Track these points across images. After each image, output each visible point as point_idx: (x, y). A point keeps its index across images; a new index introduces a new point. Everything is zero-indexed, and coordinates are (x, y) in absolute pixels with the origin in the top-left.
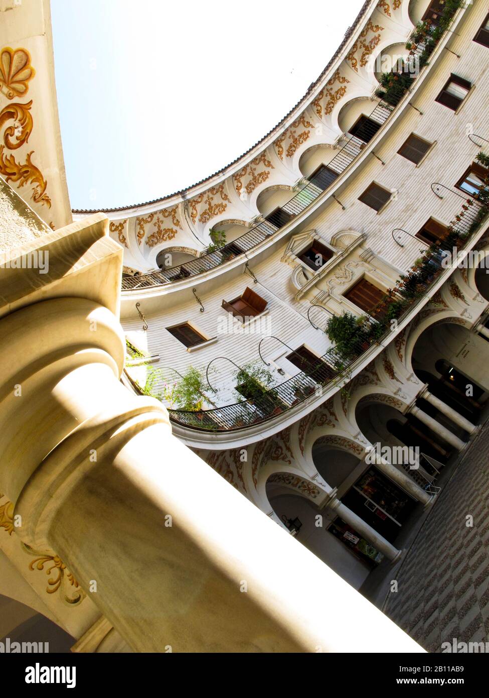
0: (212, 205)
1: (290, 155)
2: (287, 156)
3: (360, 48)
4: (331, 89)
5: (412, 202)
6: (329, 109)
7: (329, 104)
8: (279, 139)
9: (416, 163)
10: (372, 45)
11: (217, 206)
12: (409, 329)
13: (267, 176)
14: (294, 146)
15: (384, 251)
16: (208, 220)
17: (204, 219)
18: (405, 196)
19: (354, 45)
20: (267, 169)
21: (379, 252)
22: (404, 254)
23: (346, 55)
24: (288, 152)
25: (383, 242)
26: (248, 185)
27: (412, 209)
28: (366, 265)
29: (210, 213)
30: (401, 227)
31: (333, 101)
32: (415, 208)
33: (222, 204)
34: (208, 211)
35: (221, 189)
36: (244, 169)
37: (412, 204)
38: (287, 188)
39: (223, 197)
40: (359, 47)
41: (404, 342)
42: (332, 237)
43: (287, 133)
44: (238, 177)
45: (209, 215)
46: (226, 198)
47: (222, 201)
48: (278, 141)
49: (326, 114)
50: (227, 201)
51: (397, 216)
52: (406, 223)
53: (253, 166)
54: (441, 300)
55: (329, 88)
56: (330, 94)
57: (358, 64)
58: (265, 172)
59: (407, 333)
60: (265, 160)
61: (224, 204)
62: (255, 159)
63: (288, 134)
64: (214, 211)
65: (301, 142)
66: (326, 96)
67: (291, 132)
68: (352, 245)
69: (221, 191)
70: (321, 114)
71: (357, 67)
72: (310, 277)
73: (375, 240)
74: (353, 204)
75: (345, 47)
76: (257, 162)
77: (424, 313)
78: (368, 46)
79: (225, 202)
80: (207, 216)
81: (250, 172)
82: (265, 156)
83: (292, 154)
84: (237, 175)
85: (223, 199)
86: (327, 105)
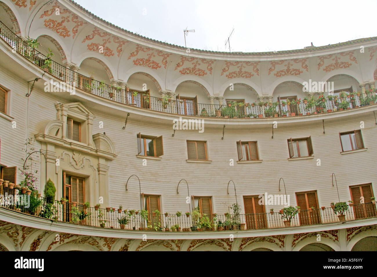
0: (64, 24)
1: (135, 63)
2: (134, 61)
3: (238, 67)
4: (199, 64)
5: (161, 174)
6: (184, 72)
7: (188, 69)
8: (142, 48)
9: (189, 159)
10: (244, 75)
11: (64, 28)
12: (74, 238)
13: (110, 55)
14: (143, 62)
15: (114, 179)
16: (50, 28)
17: (48, 24)
18: (162, 167)
19: (238, 62)
20: (115, 52)
21: (111, 177)
22: (122, 195)
23: (228, 60)
24: (137, 61)
25: (120, 174)
26: (94, 44)
27: (157, 178)
28: (97, 173)
29: (55, 26)
30: (141, 180)
31: (192, 71)
32: (159, 180)
33: (69, 32)
34: (57, 24)
35: (79, 24)
36: (106, 33)
37: (160, 175)
38: (111, 76)
39: (75, 29)
40: (238, 65)
41: (62, 242)
42: (99, 134)
43: (151, 50)
44: (96, 32)
45: (54, 26)
46: (75, 32)
47: (71, 30)
48: (141, 47)
49: (180, 72)
50: (73, 34)
51: (144, 171)
52: (145, 181)
53: (112, 40)
54: (111, 245)
55: (199, 63)
56: (195, 66)
57: (226, 72)
58: (112, 51)
59: (71, 239)
60: (121, 46)
61: (69, 33)
62: (118, 38)
63: (150, 52)
64: (59, 29)
65: (149, 65)
66: (193, 64)
67: (153, 53)
68: (104, 152)
69: (78, 25)
70: (178, 68)
71: (224, 73)
72: (59, 136)
73: (118, 167)
74: (131, 133)
75: (233, 56)
76: (117, 41)
77: (93, 241)
78: (242, 72)
79: (71, 33)
80: (52, 25)
81: (105, 40)
82: (124, 44)
83: (137, 65)
84: (98, 31)
85: (73, 30)
86: (187, 68)
